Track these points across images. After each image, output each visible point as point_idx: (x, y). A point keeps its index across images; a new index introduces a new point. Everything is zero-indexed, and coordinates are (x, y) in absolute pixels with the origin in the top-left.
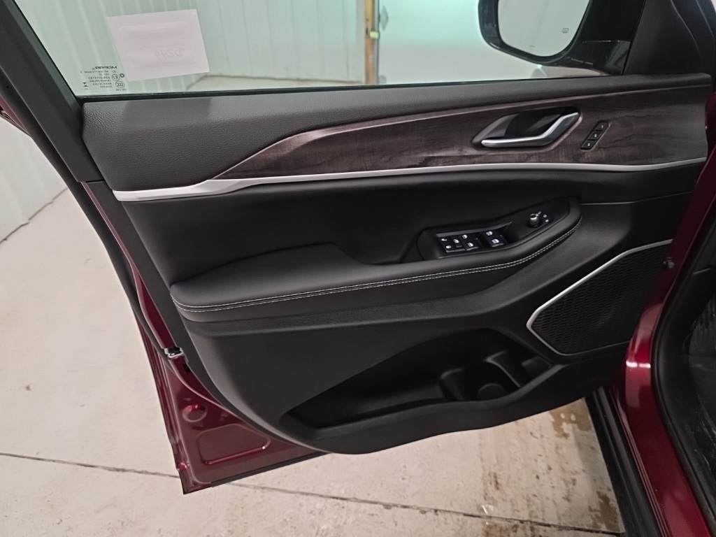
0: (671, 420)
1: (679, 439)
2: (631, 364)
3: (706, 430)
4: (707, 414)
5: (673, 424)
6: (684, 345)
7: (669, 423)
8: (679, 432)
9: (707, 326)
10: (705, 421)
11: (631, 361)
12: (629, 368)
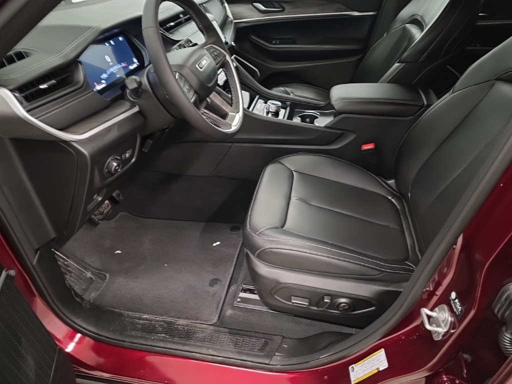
0: (125, 342)
1: (140, 344)
2: (70, 348)
3: (141, 322)
4: (130, 313)
5: (128, 342)
6: (77, 299)
7: (126, 344)
8: (136, 341)
9: (70, 272)
10: (135, 318)
11: (66, 347)
12: (73, 351)
